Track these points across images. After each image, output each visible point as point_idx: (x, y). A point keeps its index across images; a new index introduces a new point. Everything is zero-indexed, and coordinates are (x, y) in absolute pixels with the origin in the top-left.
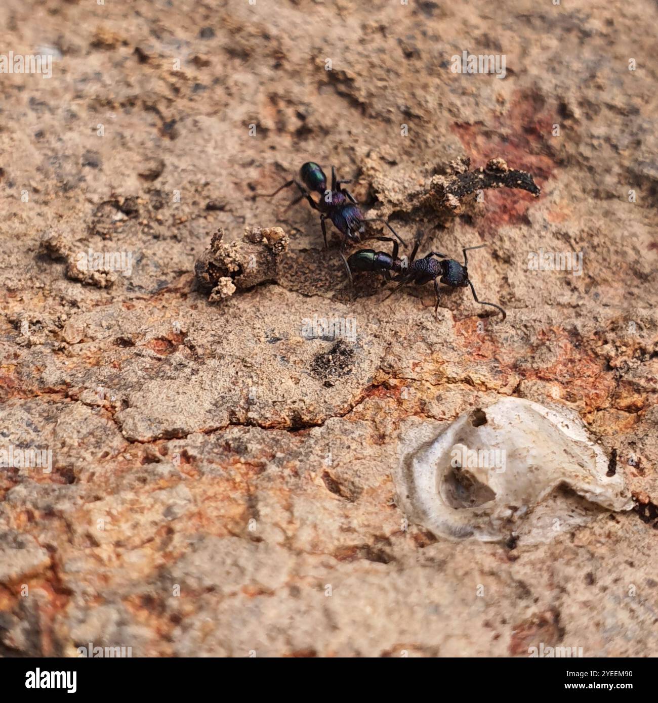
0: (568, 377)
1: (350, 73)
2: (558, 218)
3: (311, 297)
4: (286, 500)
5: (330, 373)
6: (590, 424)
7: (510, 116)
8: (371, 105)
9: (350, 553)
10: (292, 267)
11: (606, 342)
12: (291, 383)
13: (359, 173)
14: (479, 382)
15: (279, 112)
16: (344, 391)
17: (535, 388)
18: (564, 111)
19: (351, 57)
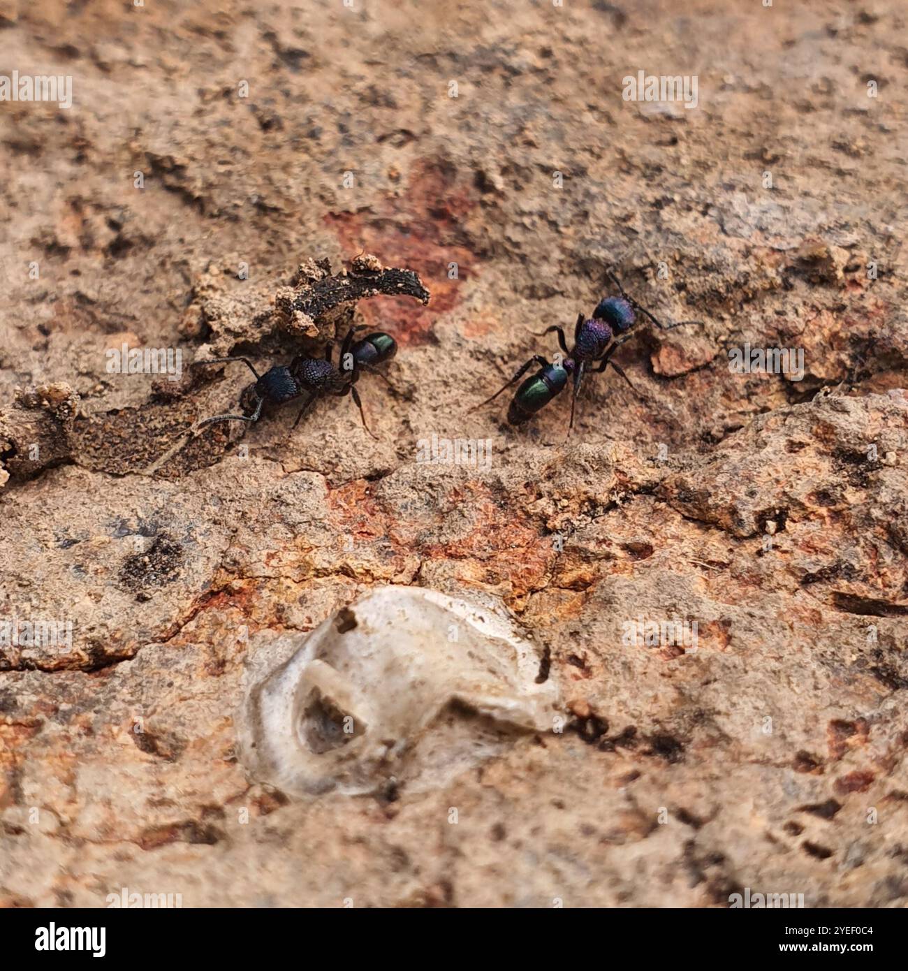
0: (489, 550)
1: (180, 158)
2: (478, 330)
3: (123, 476)
4: (68, 770)
5: (147, 582)
6: (520, 613)
7: (409, 197)
8: (210, 199)
9: (167, 835)
10: (97, 436)
11: (540, 496)
12: (88, 602)
13: (193, 296)
14: (361, 570)
15: (84, 222)
16: (168, 605)
17: (440, 571)
18: (482, 182)
19: (179, 135)
